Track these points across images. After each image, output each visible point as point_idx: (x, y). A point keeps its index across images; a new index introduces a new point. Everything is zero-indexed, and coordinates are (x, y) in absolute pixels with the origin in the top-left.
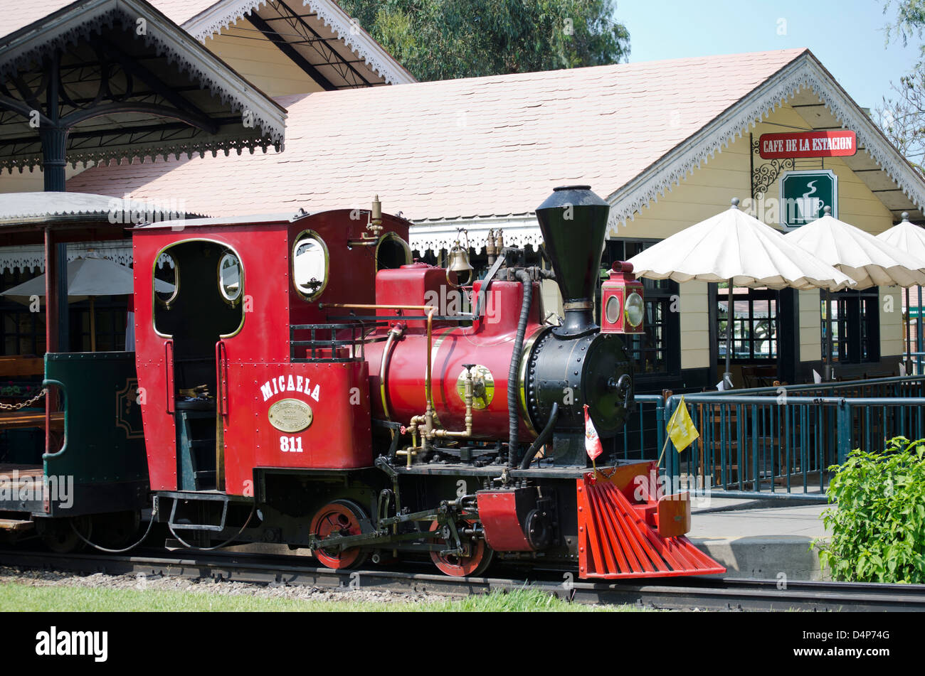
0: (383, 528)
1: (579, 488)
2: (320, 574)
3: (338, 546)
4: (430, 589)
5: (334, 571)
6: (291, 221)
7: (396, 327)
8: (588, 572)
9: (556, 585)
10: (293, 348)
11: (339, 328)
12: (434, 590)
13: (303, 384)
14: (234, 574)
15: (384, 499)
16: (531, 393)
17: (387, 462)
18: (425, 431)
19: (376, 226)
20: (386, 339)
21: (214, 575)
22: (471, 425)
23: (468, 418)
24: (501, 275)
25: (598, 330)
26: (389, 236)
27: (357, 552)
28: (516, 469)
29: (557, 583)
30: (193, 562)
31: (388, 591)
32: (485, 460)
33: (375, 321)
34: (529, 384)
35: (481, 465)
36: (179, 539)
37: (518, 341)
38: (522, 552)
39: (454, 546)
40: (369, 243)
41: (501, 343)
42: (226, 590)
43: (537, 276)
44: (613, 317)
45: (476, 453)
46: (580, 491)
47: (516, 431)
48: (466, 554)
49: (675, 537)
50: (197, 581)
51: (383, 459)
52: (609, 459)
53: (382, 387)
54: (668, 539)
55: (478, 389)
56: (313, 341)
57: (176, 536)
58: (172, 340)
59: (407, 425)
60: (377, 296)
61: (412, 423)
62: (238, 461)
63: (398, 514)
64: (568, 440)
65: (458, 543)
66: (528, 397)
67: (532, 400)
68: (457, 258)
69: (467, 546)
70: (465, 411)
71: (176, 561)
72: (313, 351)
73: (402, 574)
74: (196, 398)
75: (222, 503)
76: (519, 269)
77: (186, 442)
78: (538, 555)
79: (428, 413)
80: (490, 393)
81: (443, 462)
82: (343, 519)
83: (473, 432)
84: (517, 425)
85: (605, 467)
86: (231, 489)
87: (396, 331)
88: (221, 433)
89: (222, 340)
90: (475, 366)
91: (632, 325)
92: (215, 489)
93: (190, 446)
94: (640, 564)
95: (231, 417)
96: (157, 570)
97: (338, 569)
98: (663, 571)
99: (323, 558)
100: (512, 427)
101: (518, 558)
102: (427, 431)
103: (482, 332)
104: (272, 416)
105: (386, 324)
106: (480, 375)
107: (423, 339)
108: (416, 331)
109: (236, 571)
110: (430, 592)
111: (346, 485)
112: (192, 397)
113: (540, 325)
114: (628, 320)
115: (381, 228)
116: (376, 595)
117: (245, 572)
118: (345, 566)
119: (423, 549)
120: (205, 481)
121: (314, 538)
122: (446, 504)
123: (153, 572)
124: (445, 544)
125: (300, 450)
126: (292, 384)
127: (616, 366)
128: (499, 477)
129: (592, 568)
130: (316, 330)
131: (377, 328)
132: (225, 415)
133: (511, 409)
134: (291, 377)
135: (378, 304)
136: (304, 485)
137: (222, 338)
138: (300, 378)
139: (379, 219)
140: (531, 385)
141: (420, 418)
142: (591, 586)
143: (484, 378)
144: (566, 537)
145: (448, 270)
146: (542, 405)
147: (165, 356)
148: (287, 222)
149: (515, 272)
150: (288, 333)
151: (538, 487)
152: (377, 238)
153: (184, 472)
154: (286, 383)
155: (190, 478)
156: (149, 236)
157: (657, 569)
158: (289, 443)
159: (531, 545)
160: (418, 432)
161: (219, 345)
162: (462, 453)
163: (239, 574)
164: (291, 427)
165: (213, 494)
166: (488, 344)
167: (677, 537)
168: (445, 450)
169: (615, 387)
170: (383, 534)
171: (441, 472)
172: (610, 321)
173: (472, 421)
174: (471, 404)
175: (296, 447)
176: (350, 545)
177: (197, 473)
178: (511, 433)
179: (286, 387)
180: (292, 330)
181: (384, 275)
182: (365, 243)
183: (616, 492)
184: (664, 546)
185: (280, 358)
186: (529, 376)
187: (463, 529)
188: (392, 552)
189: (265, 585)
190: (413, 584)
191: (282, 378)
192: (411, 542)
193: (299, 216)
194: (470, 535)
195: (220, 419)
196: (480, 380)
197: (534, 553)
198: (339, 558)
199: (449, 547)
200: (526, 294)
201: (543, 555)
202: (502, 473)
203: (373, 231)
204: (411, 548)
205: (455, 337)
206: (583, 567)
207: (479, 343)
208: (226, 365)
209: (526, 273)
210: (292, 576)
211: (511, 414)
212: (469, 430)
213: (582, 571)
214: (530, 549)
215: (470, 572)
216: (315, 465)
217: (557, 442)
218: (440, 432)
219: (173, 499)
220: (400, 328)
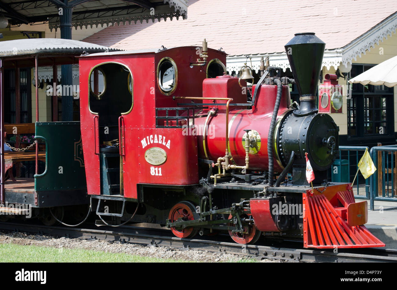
0: (203, 217)
1: (304, 198)
2: (174, 240)
3: (181, 226)
4: (228, 250)
5: (180, 239)
6: (156, 52)
7: (212, 109)
8: (309, 244)
9: (293, 251)
10: (157, 120)
11: (180, 109)
12: (230, 251)
13: (162, 140)
14: (131, 239)
15: (204, 201)
16: (280, 145)
17: (206, 182)
18: (225, 166)
19: (204, 55)
20: (207, 116)
21: (121, 239)
22: (248, 162)
23: (247, 159)
24: (267, 81)
25: (317, 112)
26: (215, 61)
27: (192, 230)
28: (273, 187)
29: (293, 249)
30: (111, 232)
31: (206, 251)
32: (258, 181)
33: (202, 106)
34: (279, 141)
35: (255, 184)
36: (103, 220)
37: (274, 117)
38: (274, 232)
39: (239, 229)
40: (201, 64)
41: (267, 118)
42: (124, 248)
43: (286, 82)
44: (325, 104)
45: (254, 177)
46: (305, 200)
47: (272, 166)
48: (246, 232)
49: (358, 226)
50: (112, 242)
51: (204, 180)
52: (323, 182)
53: (204, 141)
54: (353, 227)
55: (253, 143)
56: (167, 117)
57: (101, 219)
58: (98, 116)
59: (216, 162)
60: (203, 92)
61: (218, 161)
62: (130, 180)
63: (211, 210)
64: (300, 171)
65: (241, 226)
66: (279, 148)
67: (281, 149)
68: (245, 72)
69: (247, 228)
70: (245, 155)
71: (103, 231)
72: (167, 122)
73: (214, 241)
74: (112, 146)
75: (122, 202)
76: (276, 78)
77: (105, 170)
78: (283, 234)
79: (226, 156)
80: (259, 145)
81: (237, 182)
82: (185, 211)
83: (249, 166)
84: (273, 163)
85: (320, 187)
86: (126, 195)
87: (212, 111)
88: (122, 165)
89: (122, 116)
90: (251, 130)
91: (335, 109)
92: (119, 194)
93: (107, 172)
94: (337, 241)
95: (126, 156)
96: (94, 236)
97: (182, 238)
98: (350, 245)
99: (175, 232)
100: (270, 164)
101: (273, 235)
102: (226, 166)
103: (256, 112)
104: (146, 156)
105: (207, 108)
106: (254, 135)
107: (224, 116)
108: (223, 111)
109: (132, 237)
110: (228, 252)
111: (185, 194)
112: (110, 145)
113: (288, 109)
114: (333, 106)
115: (207, 56)
116: (199, 253)
117: (137, 238)
118: (185, 237)
119: (224, 229)
120: (115, 190)
121: (169, 221)
122: (235, 205)
123: (92, 237)
124: (235, 226)
125: (160, 174)
126: (157, 140)
127: (328, 131)
128: (261, 191)
129: (310, 242)
130: (168, 110)
131: (203, 110)
132: (123, 155)
133: (269, 154)
134: (156, 136)
135: (204, 97)
136: (166, 193)
137: (123, 115)
138: (160, 136)
139: (206, 52)
140: (280, 142)
141: (222, 158)
142: (311, 252)
143: (256, 138)
144: (299, 224)
145: (240, 79)
146: (286, 152)
147: (94, 124)
149: (274, 80)
150: (154, 112)
151: (285, 197)
152: (205, 61)
153: (104, 185)
154: (153, 139)
155: (107, 189)
156: (87, 61)
157: (346, 244)
158: (155, 171)
159: (278, 229)
160: (221, 166)
161: (121, 119)
162: (246, 177)
163: (134, 239)
164: (156, 162)
165: (118, 197)
166: (258, 119)
167: (359, 226)
168: (237, 176)
169: (326, 143)
170: (203, 220)
171: (233, 188)
172: (323, 106)
173: (249, 161)
174: (248, 151)
175: (159, 173)
176: (188, 226)
177: (110, 186)
178: (269, 167)
179: (154, 141)
180: (156, 110)
181: (208, 81)
182: (199, 64)
183: (325, 200)
184: (350, 231)
185: (151, 126)
186: (279, 137)
187: (244, 219)
188: (210, 230)
189: (145, 245)
190: (220, 247)
191: (151, 136)
192: (219, 225)
193: (161, 50)
194: (248, 222)
195: (121, 158)
196: (253, 138)
197: (281, 233)
198: (183, 232)
199: (237, 228)
200: (279, 92)
201: (285, 234)
202: (264, 189)
203: (203, 58)
204: (218, 228)
205: (242, 115)
206: (306, 241)
207: (254, 118)
208: (124, 129)
209: (279, 80)
210: (160, 241)
211: (269, 157)
212: (247, 165)
213: (306, 244)
214: (278, 231)
215: (249, 242)
216: (168, 183)
217: (295, 172)
218: (232, 166)
219: (98, 199)
220: (215, 110)
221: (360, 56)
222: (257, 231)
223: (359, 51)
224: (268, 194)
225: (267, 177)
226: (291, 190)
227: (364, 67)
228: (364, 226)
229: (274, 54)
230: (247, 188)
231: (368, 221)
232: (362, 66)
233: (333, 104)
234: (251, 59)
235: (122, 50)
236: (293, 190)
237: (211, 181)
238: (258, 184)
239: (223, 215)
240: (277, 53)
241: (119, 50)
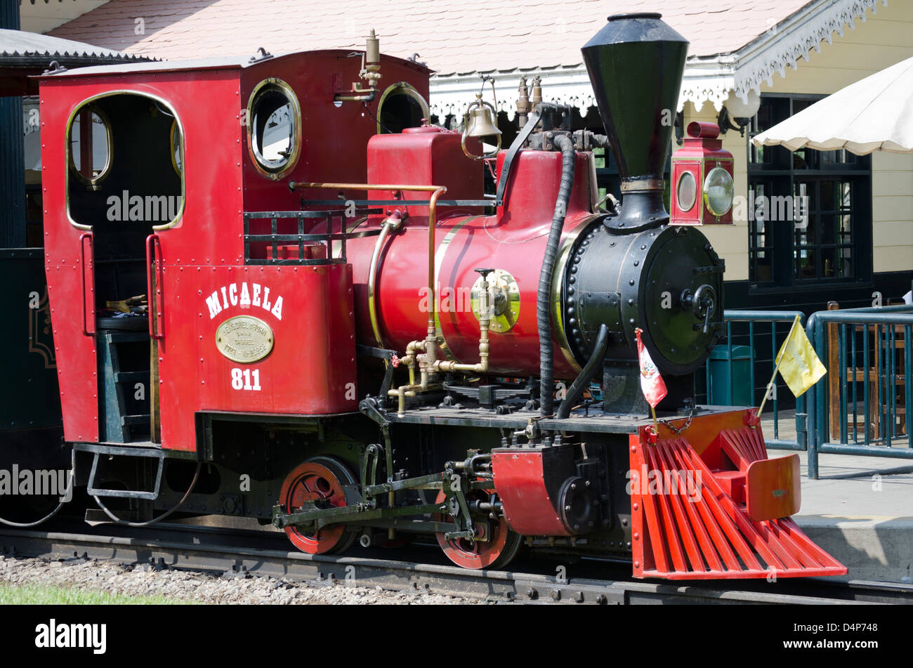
0: (370, 499)
1: (633, 448)
2: (292, 560)
3: (313, 523)
4: (435, 585)
5: (309, 556)
6: (245, 65)
7: (393, 216)
8: (647, 568)
9: (605, 586)
10: (248, 244)
11: (308, 216)
12: (442, 587)
13: (262, 296)
14: (181, 557)
15: (371, 457)
16: (571, 310)
17: (377, 406)
18: (426, 363)
19: (371, 74)
20: (378, 232)
21: (153, 559)
22: (487, 354)
23: (483, 346)
24: (536, 143)
25: (666, 221)
26: (399, 88)
27: (340, 532)
28: (552, 418)
29: (605, 582)
30: (128, 541)
31: (379, 588)
32: (513, 404)
33: (366, 207)
34: (567, 298)
35: (505, 412)
36: (106, 510)
37: (553, 236)
38: (556, 538)
39: (463, 528)
40: (364, 98)
41: (536, 237)
42: (160, 583)
43: (587, 144)
44: (687, 202)
45: (501, 394)
46: (634, 451)
47: (550, 364)
48: (483, 537)
49: (775, 521)
50: (130, 568)
51: (371, 401)
52: (683, 405)
53: (371, 300)
54: (763, 523)
55: (501, 306)
56: (274, 235)
57: (102, 506)
58: (91, 233)
59: (402, 353)
60: (369, 171)
61: (409, 352)
62: (178, 402)
63: (390, 480)
64: (623, 377)
65: (469, 522)
66: (567, 316)
67: (572, 320)
68: (477, 118)
69: (484, 527)
70: (479, 336)
71: (106, 539)
72: (275, 250)
73: (399, 563)
74: (128, 313)
75: (156, 460)
76: (559, 134)
77: (111, 375)
78: (578, 542)
79: (429, 337)
80: (515, 309)
81: (457, 405)
82: (324, 484)
83: (490, 364)
84: (551, 355)
85: (675, 418)
86: (168, 442)
87: (392, 221)
88: (156, 363)
89: (156, 233)
90: (493, 271)
91: (714, 214)
92: (149, 440)
93: (117, 381)
94: (721, 560)
95: (167, 341)
96: (81, 550)
97: (316, 554)
98: (754, 571)
99: (296, 539)
100: (544, 358)
101: (552, 545)
102: (430, 365)
103: (506, 223)
104: (220, 340)
105: (380, 211)
106: (502, 284)
107: (424, 231)
108: (420, 221)
109: (183, 555)
110: (435, 590)
111: (321, 437)
112: (123, 311)
113: (591, 214)
114: (708, 207)
115: (378, 76)
116: (359, 593)
117: (195, 555)
118: (325, 550)
119: (426, 528)
120: (136, 430)
121: (279, 511)
122: (453, 466)
123: (76, 554)
124: (453, 522)
125: (257, 387)
126: (247, 295)
127: (695, 272)
128: (522, 430)
129: (650, 564)
130: (278, 219)
131: (370, 216)
132: (159, 338)
133: (542, 333)
134: (245, 285)
135: (371, 183)
136: (272, 436)
137: (157, 230)
138: (257, 287)
139: (376, 64)
140: (570, 300)
141: (419, 344)
142: (652, 588)
143: (507, 290)
144: (620, 516)
145: (464, 136)
146: (586, 327)
147: (80, 254)
148: (238, 68)
149: (553, 138)
150: (240, 223)
151: (583, 444)
152: (372, 90)
153: (109, 416)
154: (238, 294)
155: (116, 425)
156: (60, 88)
157: (744, 567)
158: (243, 378)
159: (566, 529)
160: (417, 363)
161: (152, 241)
162: (481, 393)
163: (187, 558)
164: (245, 355)
165: (146, 448)
166: (514, 240)
167: (779, 520)
168: (460, 390)
169: (690, 304)
170: (370, 507)
171: (446, 421)
172: (683, 207)
173: (489, 350)
174: (488, 326)
175: (252, 383)
176: (329, 522)
177: (125, 418)
178: (542, 366)
179: (239, 299)
180: (246, 219)
181: (380, 142)
182: (357, 98)
183: (689, 453)
184: (757, 534)
185: (231, 260)
186: (568, 287)
187: (477, 502)
188: (386, 531)
189: (218, 574)
190: (414, 578)
191: (233, 287)
192: (411, 518)
193: (257, 58)
194: (488, 511)
195: (154, 343)
196: (501, 291)
197: (573, 539)
198: (318, 539)
199: (458, 528)
200: (566, 169)
201: (584, 541)
202: (527, 424)
203: (368, 80)
204: (410, 528)
205: (472, 229)
206: (638, 561)
207: (501, 238)
208: (161, 268)
209: (567, 139)
210: (256, 562)
211: (542, 341)
212: (484, 361)
213: (638, 567)
214: (566, 534)
215: (490, 563)
216: (276, 409)
217: (609, 380)
218: (446, 365)
219: (93, 454)
220: (399, 217)
221: (782, 72)
222: (512, 535)
223: (779, 60)
224: (538, 436)
225: (535, 393)
226: (598, 426)
227: (794, 101)
228: (789, 520)
229: (557, 70)
230: (484, 422)
231: (801, 508)
232: (788, 99)
233: (707, 202)
234: (493, 83)
235: (155, 60)
236: (604, 427)
237: (392, 404)
238: (512, 411)
239: (421, 493)
240: (564, 67)
241: (147, 60)
